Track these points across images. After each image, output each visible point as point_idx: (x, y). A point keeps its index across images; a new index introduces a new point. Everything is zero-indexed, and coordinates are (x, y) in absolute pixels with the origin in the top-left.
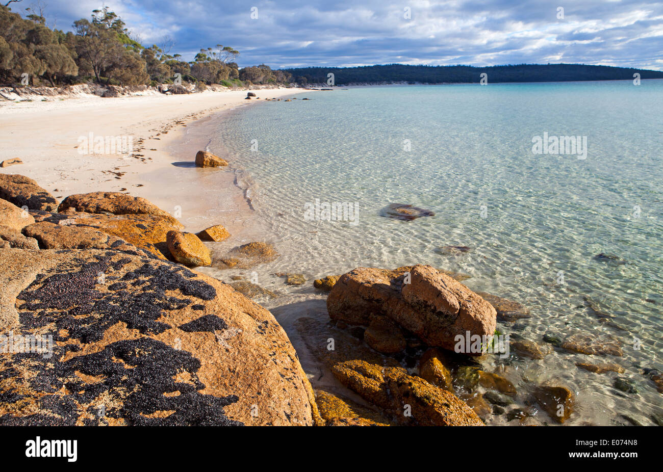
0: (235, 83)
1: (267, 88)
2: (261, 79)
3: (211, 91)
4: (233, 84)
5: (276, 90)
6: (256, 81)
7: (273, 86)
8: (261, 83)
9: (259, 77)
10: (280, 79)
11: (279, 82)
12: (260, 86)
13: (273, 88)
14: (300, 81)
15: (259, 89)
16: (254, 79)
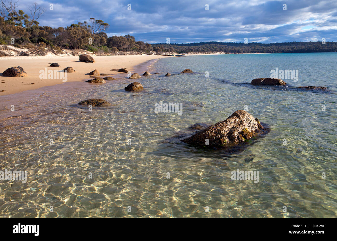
0: (101, 49)
1: (131, 54)
2: (126, 46)
3: (71, 55)
4: (99, 50)
5: (139, 56)
6: (122, 48)
7: (136, 53)
8: (127, 50)
9: (124, 44)
10: (142, 48)
11: (142, 50)
12: (126, 53)
13: (136, 54)
14: (157, 50)
15: (124, 55)
16: (120, 46)
